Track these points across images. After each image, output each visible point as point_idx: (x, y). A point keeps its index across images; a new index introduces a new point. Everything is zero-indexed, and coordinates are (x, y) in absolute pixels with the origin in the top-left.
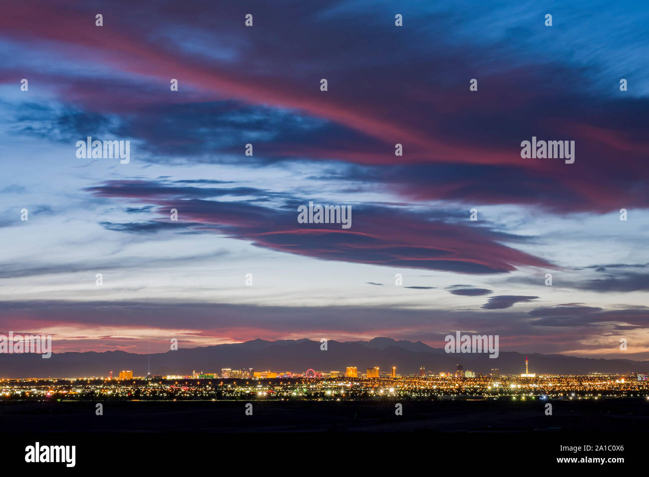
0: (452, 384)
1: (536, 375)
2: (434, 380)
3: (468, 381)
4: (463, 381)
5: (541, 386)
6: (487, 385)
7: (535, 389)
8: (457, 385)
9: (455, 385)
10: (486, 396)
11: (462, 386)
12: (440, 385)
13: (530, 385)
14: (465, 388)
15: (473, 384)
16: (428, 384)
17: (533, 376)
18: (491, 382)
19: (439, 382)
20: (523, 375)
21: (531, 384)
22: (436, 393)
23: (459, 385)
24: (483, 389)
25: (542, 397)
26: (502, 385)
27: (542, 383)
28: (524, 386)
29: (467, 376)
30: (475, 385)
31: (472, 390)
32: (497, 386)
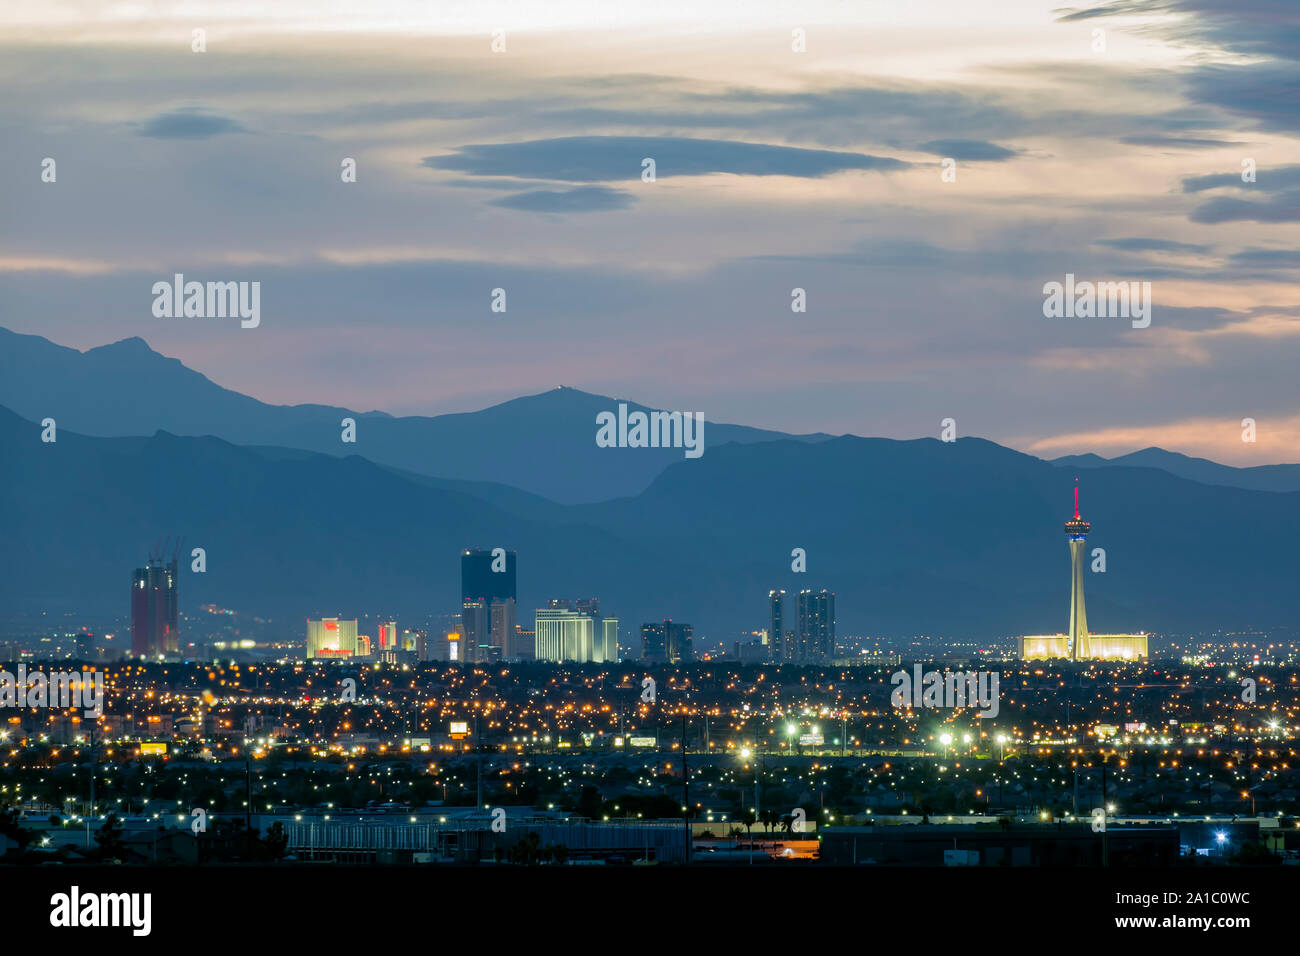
0: (416, 716)
1: (1152, 644)
2: (251, 683)
3: (557, 698)
4: (517, 698)
5: (1196, 737)
6: (722, 729)
7: (1143, 759)
8: (459, 728)
9: (439, 730)
10: (715, 824)
11: (503, 734)
12: (308, 731)
13: (1102, 732)
14: (528, 753)
15: (601, 721)
16: (198, 718)
17: (1127, 649)
18: (755, 701)
19: (297, 704)
20: (1039, 648)
21: (1108, 719)
22: (274, 796)
23: (478, 723)
24: (683, 761)
25: (1203, 835)
26: (856, 727)
27: (1207, 718)
28: (1044, 742)
29: (546, 650)
30: (616, 731)
31: (589, 769)
32: (815, 736)
